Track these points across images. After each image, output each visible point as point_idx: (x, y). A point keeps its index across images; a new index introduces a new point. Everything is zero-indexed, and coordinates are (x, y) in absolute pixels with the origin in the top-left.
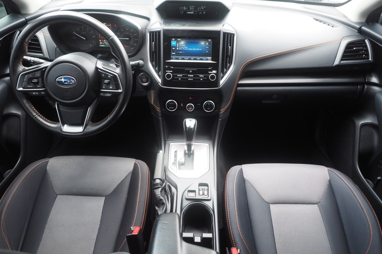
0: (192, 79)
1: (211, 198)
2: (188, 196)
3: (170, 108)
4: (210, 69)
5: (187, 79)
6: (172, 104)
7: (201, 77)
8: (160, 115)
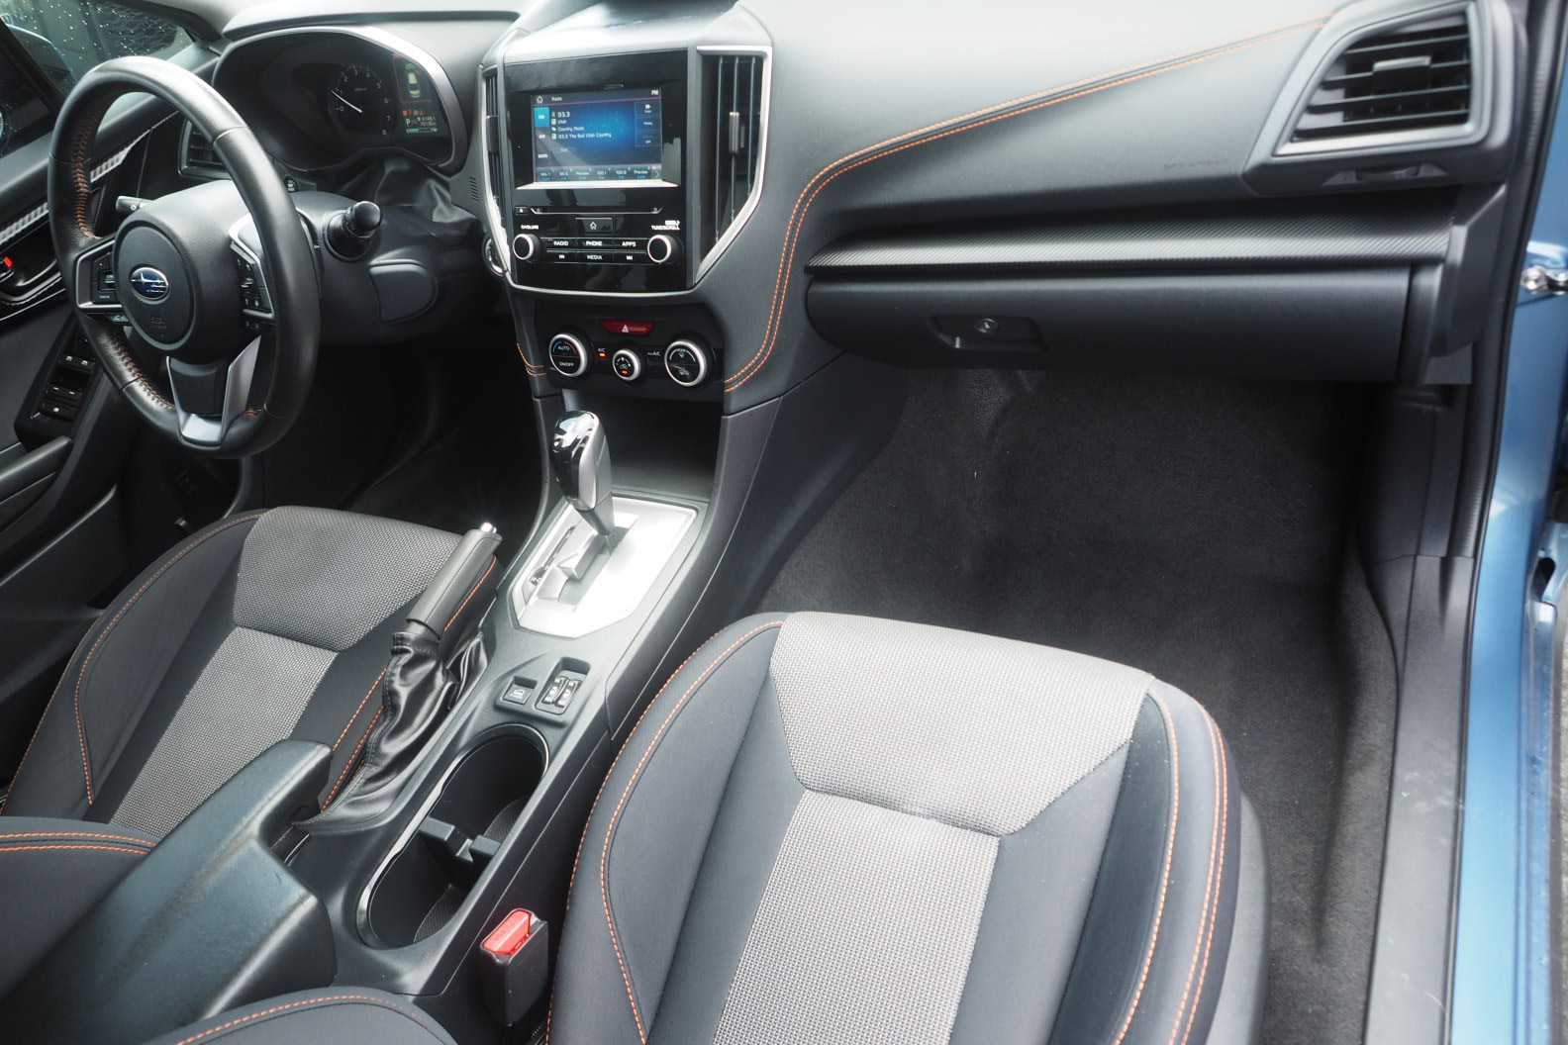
0: (600, 257)
1: (568, 717)
2: (506, 697)
3: (563, 364)
4: (656, 212)
5: (583, 257)
6: (565, 351)
7: (628, 247)
8: (538, 388)
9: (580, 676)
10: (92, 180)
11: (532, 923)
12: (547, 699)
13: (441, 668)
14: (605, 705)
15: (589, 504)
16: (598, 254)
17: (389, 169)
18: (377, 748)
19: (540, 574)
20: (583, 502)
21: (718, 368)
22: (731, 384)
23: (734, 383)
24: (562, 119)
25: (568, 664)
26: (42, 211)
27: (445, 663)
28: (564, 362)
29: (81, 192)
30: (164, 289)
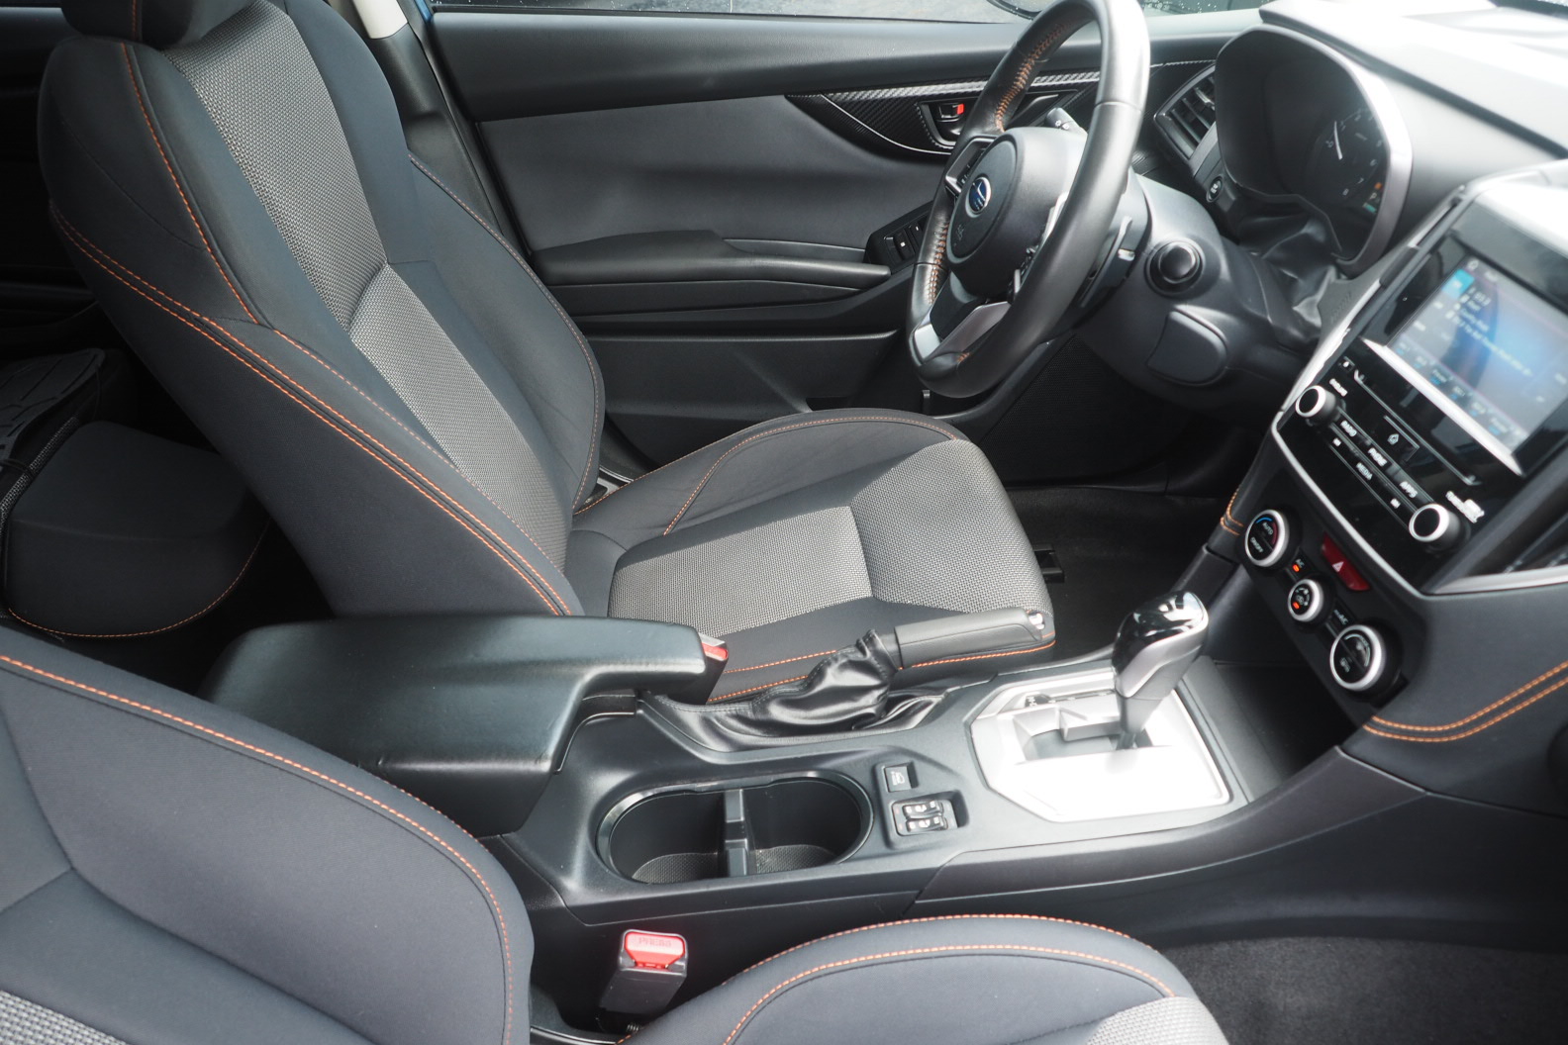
0: (1370, 477)
1: (902, 844)
2: (888, 769)
3: (1254, 541)
4: (1469, 481)
5: (1355, 461)
6: (1266, 532)
7: (1405, 493)
8: (1216, 541)
9: (953, 822)
10: (1033, 85)
11: (678, 963)
12: (909, 810)
13: (881, 692)
14: (938, 869)
15: (1125, 689)
16: (1371, 472)
17: (1309, 229)
18: (768, 701)
19: (1041, 700)
20: (1121, 683)
21: (1382, 696)
22: (1377, 726)
23: (1380, 727)
24: (1477, 303)
25: (957, 800)
26: (979, 86)
27: (893, 688)
28: (1258, 541)
29: (1015, 85)
30: (981, 207)
